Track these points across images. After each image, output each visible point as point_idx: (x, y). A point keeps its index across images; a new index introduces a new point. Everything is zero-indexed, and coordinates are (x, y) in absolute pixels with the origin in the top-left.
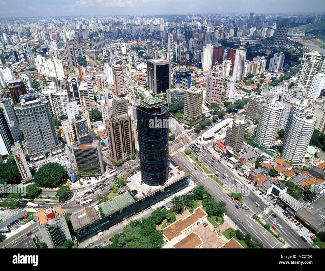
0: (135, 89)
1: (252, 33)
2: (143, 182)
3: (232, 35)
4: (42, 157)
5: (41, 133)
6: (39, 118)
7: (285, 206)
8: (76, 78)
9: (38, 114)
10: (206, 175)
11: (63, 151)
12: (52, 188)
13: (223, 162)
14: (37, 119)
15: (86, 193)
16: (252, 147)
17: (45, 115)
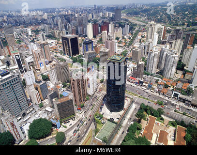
0: (56, 56)
1: (101, 16)
2: (111, 111)
3: (91, 18)
4: (20, 118)
5: (17, 99)
6: (14, 88)
7: (184, 101)
8: (19, 54)
9: (14, 85)
10: (136, 97)
11: (34, 109)
12: (45, 138)
13: (139, 87)
14: (13, 89)
15: (74, 132)
16: (146, 76)
17: (19, 85)
